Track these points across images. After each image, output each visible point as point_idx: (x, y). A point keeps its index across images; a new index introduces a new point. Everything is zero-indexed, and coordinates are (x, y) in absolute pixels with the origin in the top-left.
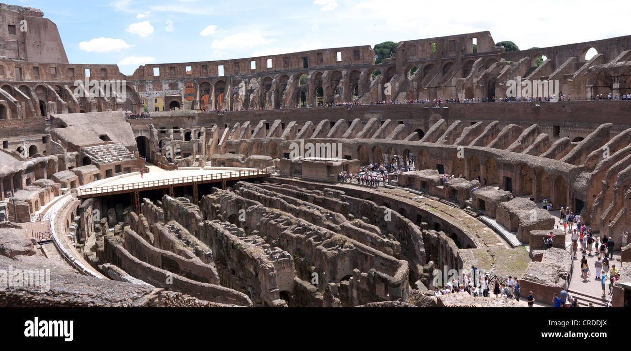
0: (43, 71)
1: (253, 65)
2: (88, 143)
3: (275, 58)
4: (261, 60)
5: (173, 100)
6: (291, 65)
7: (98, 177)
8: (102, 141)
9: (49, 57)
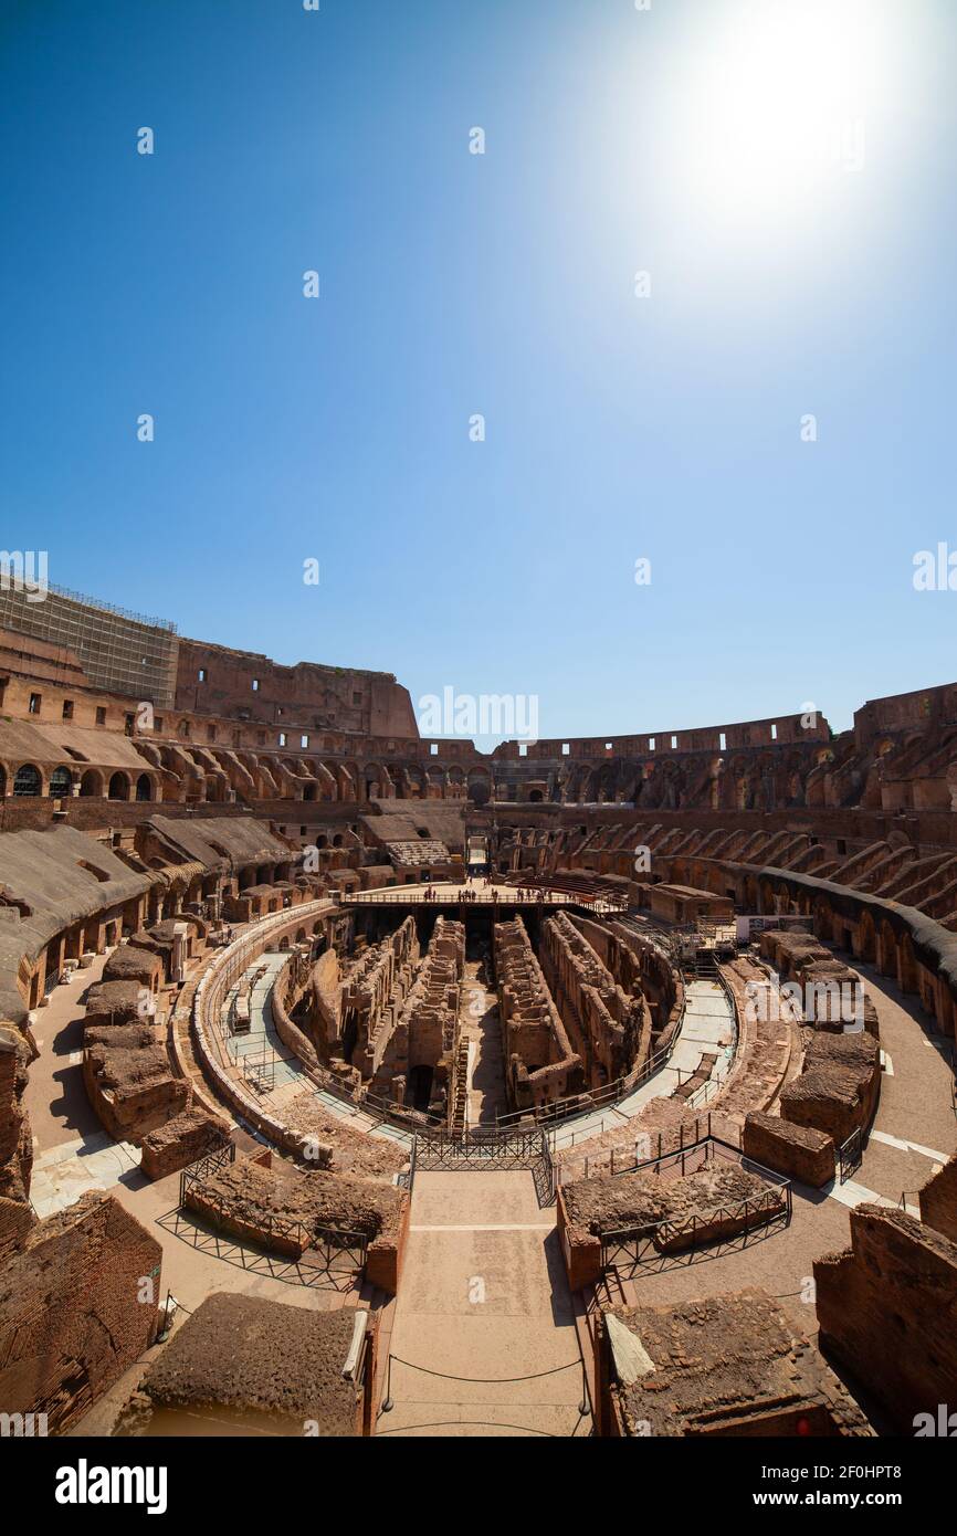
0: (379, 746)
1: (652, 744)
2: (397, 837)
3: (681, 735)
4: (662, 738)
5: (535, 788)
6: (703, 746)
7: (391, 882)
8: (418, 837)
9: (395, 729)
